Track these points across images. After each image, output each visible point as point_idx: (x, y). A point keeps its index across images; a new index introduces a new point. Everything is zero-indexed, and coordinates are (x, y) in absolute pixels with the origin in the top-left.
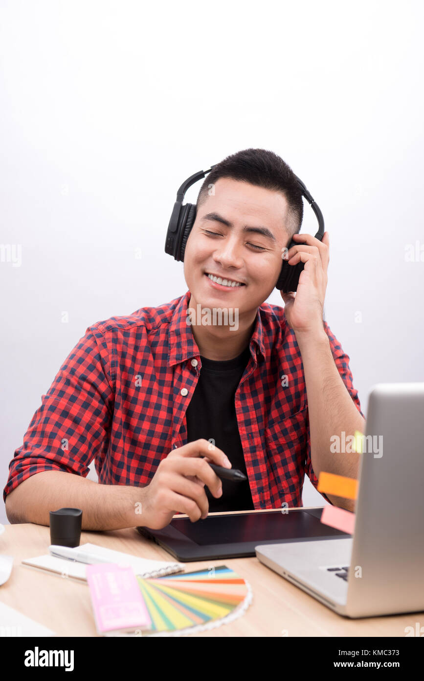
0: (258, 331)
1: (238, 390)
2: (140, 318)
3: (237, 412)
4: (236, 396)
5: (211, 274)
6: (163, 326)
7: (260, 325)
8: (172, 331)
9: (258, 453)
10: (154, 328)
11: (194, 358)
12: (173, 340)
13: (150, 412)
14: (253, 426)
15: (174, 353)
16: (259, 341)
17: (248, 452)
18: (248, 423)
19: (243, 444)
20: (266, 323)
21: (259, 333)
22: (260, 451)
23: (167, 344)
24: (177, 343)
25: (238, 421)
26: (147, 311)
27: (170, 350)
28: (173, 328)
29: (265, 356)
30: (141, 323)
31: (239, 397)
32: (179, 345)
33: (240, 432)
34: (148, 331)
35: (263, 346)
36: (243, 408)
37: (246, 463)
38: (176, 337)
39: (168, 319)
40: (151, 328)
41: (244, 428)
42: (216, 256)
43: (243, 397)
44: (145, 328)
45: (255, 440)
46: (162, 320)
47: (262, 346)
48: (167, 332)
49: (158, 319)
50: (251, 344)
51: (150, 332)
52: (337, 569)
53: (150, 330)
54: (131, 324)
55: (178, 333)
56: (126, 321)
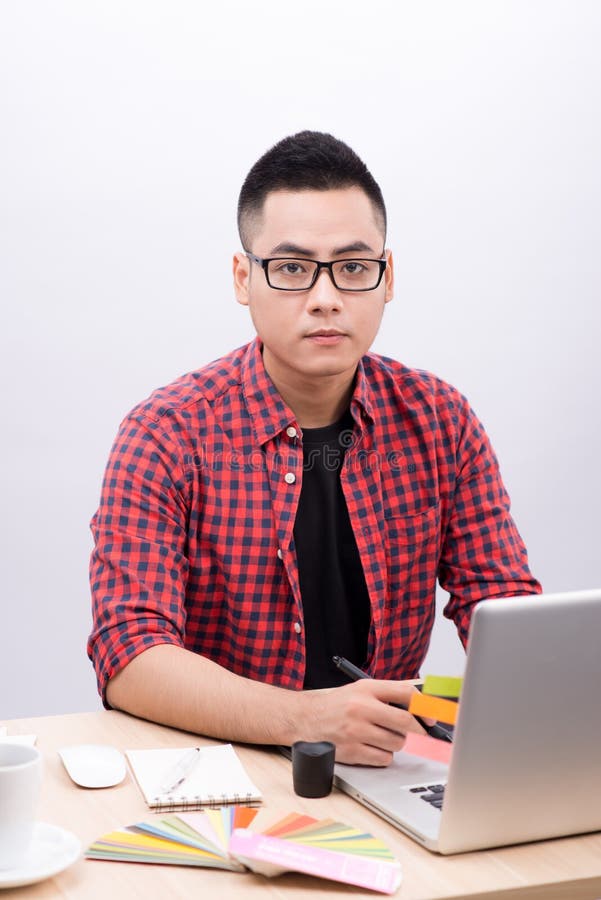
0: (361, 384)
1: (345, 470)
2: (192, 386)
3: (347, 500)
4: (342, 479)
7: (363, 377)
9: (377, 554)
10: (217, 396)
11: (290, 426)
12: (254, 408)
13: (241, 513)
14: (369, 518)
15: (260, 425)
16: (363, 399)
17: (365, 552)
18: (362, 513)
19: (358, 543)
20: (370, 372)
21: (363, 388)
22: (380, 551)
23: (245, 414)
24: (261, 411)
25: (350, 511)
27: (253, 422)
28: (249, 391)
29: (373, 418)
30: (198, 396)
31: (347, 479)
32: (265, 414)
33: (353, 526)
34: (211, 403)
35: (370, 404)
36: (354, 494)
37: (365, 568)
39: (237, 379)
40: (213, 396)
41: (359, 520)
43: (352, 478)
44: (205, 402)
45: (373, 535)
46: (228, 383)
47: (367, 404)
48: (242, 398)
49: (222, 381)
50: (352, 404)
51: (215, 403)
52: (423, 789)
53: (213, 401)
54: (186, 401)
55: (259, 397)
56: (178, 398)
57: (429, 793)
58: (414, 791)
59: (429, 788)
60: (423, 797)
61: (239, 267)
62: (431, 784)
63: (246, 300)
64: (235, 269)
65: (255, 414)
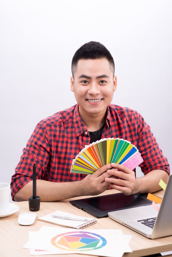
2: (59, 117)
5: (89, 99)
6: (70, 120)
7: (109, 113)
8: (75, 122)
10: (66, 121)
11: (85, 131)
15: (77, 131)
16: (109, 119)
26: (62, 113)
27: (75, 130)
28: (75, 121)
30: (60, 120)
32: (78, 127)
34: (64, 123)
38: (77, 124)
40: (65, 121)
42: (89, 92)
44: (62, 123)
46: (69, 118)
48: (73, 122)
49: (68, 117)
50: (107, 120)
51: (65, 123)
52: (141, 221)
53: (64, 122)
54: (56, 121)
55: (77, 122)
56: (54, 120)
57: (143, 222)
58: (138, 221)
59: (142, 220)
60: (142, 223)
61: (72, 81)
62: (143, 219)
63: (73, 90)
64: (71, 81)
65: (76, 127)
